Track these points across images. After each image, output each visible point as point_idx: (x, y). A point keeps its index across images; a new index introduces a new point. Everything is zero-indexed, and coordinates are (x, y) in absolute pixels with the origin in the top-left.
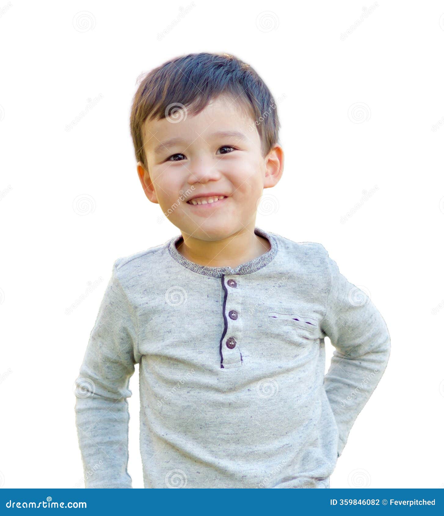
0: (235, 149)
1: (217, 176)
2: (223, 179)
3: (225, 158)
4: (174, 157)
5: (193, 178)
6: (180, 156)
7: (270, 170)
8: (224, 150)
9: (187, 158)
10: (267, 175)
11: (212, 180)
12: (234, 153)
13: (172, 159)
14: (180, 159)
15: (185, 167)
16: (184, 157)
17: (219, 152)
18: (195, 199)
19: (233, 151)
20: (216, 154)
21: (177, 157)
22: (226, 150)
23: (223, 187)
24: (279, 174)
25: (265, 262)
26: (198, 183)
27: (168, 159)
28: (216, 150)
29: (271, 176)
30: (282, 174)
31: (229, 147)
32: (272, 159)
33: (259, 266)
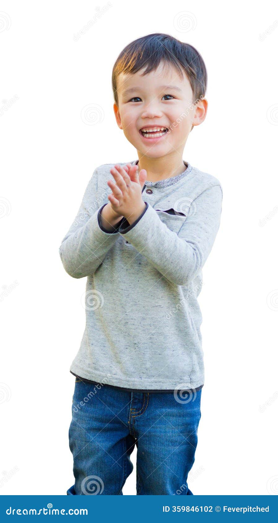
0: (174, 98)
1: (160, 114)
2: (165, 117)
3: (166, 103)
4: (134, 99)
5: (144, 115)
6: (139, 100)
7: (198, 114)
8: (167, 98)
9: (142, 101)
10: (195, 117)
11: (156, 117)
12: (172, 100)
13: (133, 100)
14: (138, 101)
15: (141, 107)
16: (141, 100)
17: (163, 99)
18: (145, 128)
19: (172, 99)
20: (162, 100)
21: (137, 99)
22: (168, 98)
23: (164, 122)
24: (204, 117)
25: (172, 182)
26: (148, 118)
27: (131, 100)
28: (162, 96)
29: (198, 118)
30: (205, 118)
31: (170, 96)
32: (200, 107)
33: (169, 184)
